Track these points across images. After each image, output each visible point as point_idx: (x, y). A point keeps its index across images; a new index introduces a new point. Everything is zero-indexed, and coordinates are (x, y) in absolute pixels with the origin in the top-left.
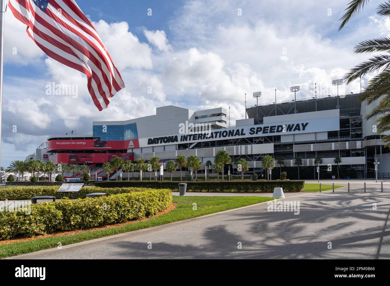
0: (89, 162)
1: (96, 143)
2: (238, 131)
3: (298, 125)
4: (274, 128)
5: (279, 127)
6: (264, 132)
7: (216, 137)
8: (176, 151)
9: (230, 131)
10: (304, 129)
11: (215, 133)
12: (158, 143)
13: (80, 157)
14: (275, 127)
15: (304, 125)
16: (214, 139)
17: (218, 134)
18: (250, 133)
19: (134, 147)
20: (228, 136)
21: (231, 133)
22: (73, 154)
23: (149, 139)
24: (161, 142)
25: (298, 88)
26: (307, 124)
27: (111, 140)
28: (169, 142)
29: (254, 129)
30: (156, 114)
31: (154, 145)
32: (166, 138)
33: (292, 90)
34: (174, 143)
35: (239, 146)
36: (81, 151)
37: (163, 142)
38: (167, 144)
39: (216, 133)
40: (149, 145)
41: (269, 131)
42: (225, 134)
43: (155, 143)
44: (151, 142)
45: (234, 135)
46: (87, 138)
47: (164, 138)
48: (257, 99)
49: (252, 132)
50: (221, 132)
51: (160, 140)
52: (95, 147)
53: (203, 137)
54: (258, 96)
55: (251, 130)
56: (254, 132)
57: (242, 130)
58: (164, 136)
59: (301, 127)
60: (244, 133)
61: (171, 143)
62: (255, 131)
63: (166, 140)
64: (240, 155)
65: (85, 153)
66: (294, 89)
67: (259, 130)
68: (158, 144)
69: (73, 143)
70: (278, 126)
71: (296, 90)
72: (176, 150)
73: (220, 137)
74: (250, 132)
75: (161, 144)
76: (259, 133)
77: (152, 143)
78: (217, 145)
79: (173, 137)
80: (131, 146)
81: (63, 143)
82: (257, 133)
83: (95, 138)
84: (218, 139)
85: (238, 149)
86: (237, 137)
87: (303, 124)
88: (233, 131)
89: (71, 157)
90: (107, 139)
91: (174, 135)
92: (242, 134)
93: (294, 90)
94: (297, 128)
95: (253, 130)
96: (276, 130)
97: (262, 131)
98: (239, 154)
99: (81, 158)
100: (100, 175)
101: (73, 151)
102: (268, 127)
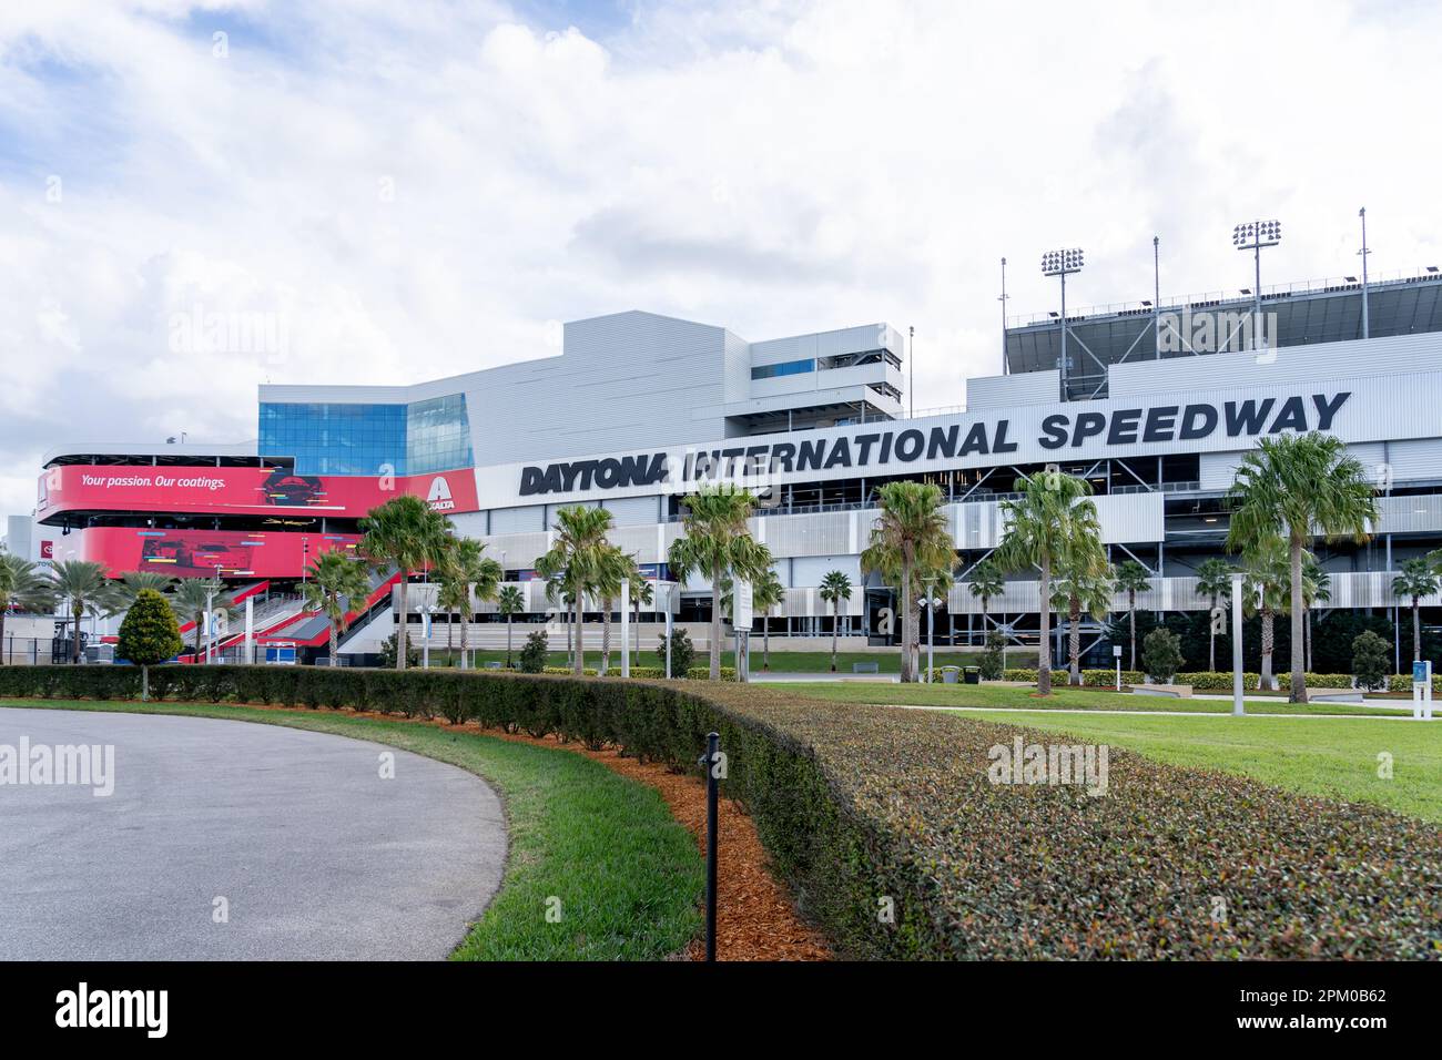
0: (237, 573)
1: (271, 483)
2: (978, 429)
3: (1295, 404)
4: (1170, 418)
5: (1192, 411)
6: (1114, 439)
7: (863, 460)
8: (661, 526)
9: (937, 432)
10: (1325, 424)
11: (858, 440)
12: (569, 487)
13: (196, 547)
14: (1174, 410)
15: (1329, 402)
16: (855, 472)
17: (876, 448)
18: (1044, 443)
19: (451, 504)
20: (925, 453)
21: (943, 441)
22: (163, 534)
23: (525, 470)
24: (585, 486)
25: (1273, 231)
26: (1341, 398)
27: (345, 471)
28: (624, 484)
29: (1064, 420)
30: (561, 353)
31: (551, 497)
32: (610, 463)
33: (1243, 242)
34: (649, 486)
35: (984, 506)
36: (202, 522)
37: (593, 482)
38: (617, 491)
39: (865, 441)
40: (526, 497)
41: (1140, 432)
42: (910, 446)
43: (557, 489)
44: (535, 482)
45: (957, 451)
46: (228, 462)
47: (599, 467)
48: (1063, 282)
49: (1053, 439)
50: (888, 436)
51: (580, 475)
52: (269, 501)
53: (795, 460)
54: (1066, 269)
55: (1047, 425)
56: (1063, 437)
57: (1003, 427)
58: (601, 458)
59: (1312, 416)
60: (1008, 440)
61: (632, 490)
62: (1070, 430)
63: (608, 474)
64: (987, 550)
65: (220, 529)
66: (1250, 234)
67: (1088, 426)
68: (569, 493)
69: (164, 482)
70: (1188, 407)
71: (1264, 239)
72: (660, 521)
73: (884, 459)
74: (1045, 435)
75: (586, 492)
76: (1087, 440)
77: (543, 490)
78: (866, 500)
79: (643, 459)
80: (439, 500)
81: (114, 482)
82: (1077, 443)
83: (268, 464)
84: (874, 469)
85: (977, 518)
86: (974, 460)
87: (1319, 400)
88: (955, 430)
89: (150, 547)
90: (325, 470)
91: (651, 454)
92: (1001, 447)
93: (1251, 240)
94: (1291, 417)
95: (1056, 425)
96: (1177, 429)
97: (1105, 434)
98: (984, 544)
99: (200, 554)
100: (289, 635)
101: (164, 520)
102: (1137, 413)
